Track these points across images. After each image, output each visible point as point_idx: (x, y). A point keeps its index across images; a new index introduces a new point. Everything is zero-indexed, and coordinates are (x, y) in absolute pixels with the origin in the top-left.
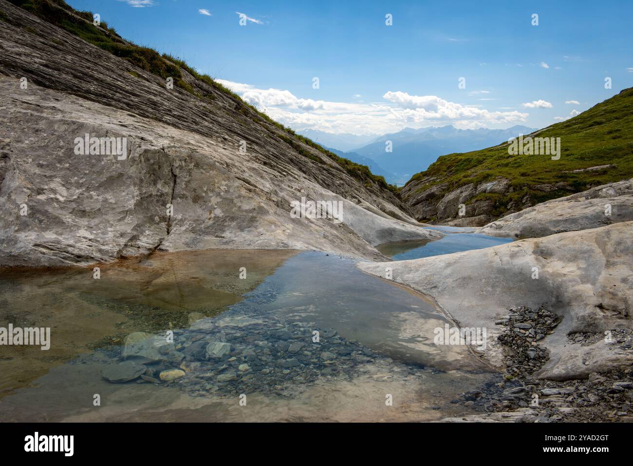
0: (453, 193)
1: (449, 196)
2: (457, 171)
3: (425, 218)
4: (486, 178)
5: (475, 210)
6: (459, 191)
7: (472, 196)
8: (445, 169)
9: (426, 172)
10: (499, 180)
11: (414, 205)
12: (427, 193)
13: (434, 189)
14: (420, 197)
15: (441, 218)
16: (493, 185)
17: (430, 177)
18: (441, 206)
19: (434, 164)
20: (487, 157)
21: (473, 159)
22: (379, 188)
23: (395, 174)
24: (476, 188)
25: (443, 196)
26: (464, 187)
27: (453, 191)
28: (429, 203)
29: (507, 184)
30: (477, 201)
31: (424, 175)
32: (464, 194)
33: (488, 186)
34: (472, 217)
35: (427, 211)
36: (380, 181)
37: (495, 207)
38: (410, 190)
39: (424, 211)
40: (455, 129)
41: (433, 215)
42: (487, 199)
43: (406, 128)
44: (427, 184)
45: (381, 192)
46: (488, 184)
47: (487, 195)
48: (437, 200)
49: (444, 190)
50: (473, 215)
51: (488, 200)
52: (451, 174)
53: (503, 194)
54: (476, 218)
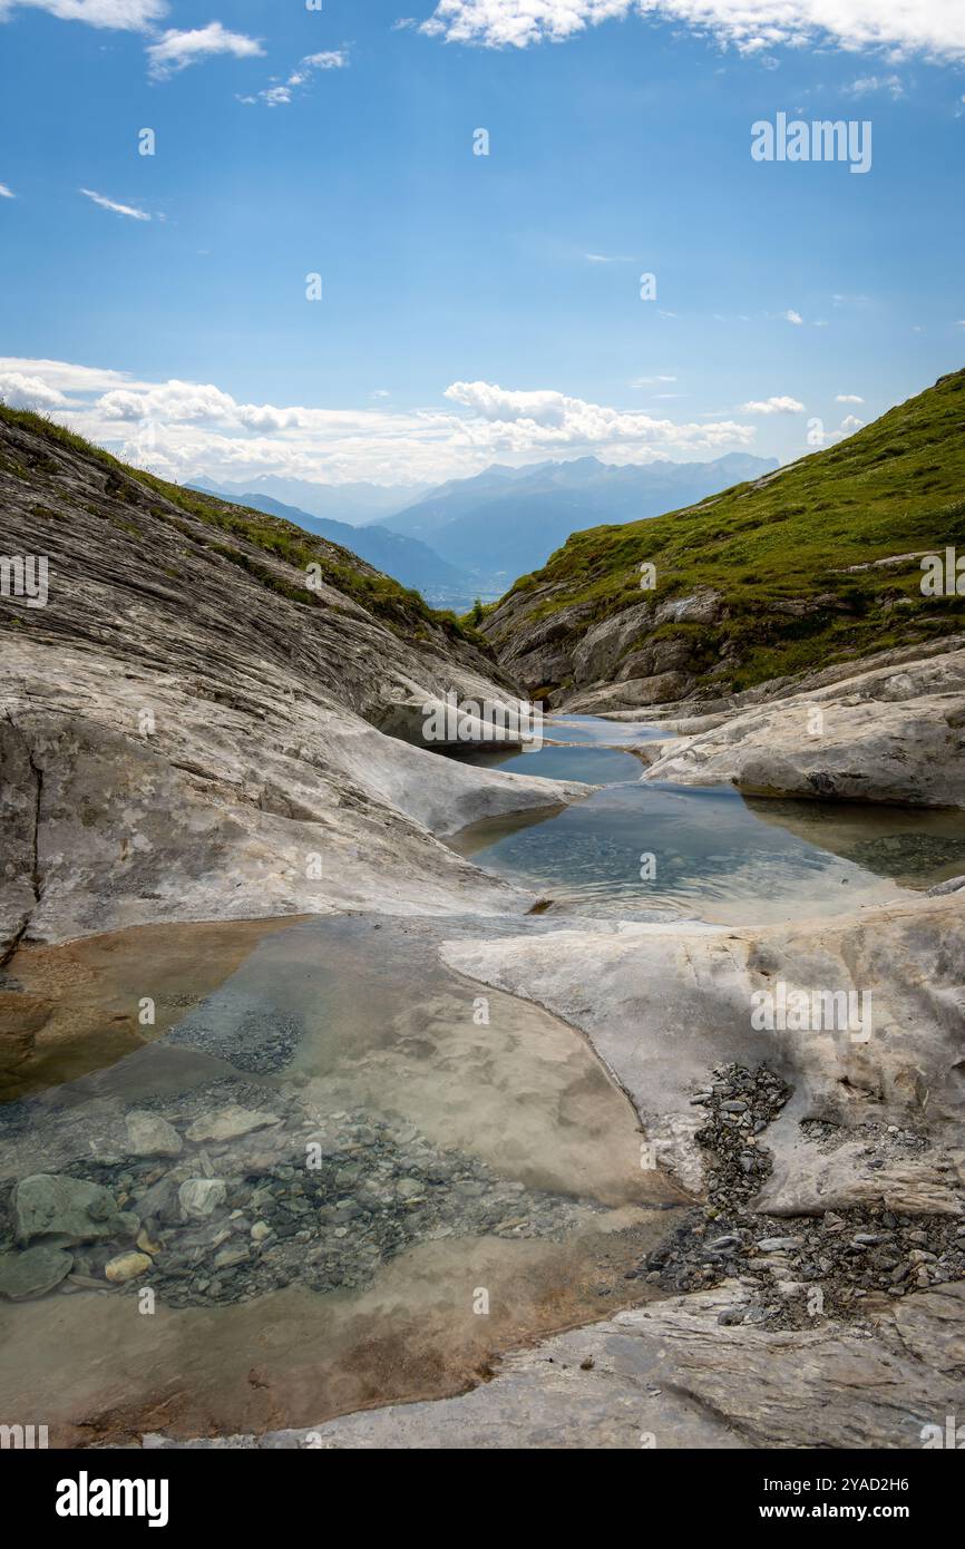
0: (606, 625)
1: (598, 632)
2: (610, 567)
3: (549, 680)
4: (674, 590)
5: (654, 662)
6: (617, 620)
7: (645, 631)
8: (585, 564)
9: (544, 571)
10: (700, 593)
11: (523, 653)
12: (550, 626)
13: (565, 617)
14: (533, 636)
15: (582, 681)
16: (689, 605)
17: (550, 584)
18: (581, 653)
19: (561, 553)
20: (671, 534)
21: (643, 540)
22: (446, 639)
23: (476, 572)
24: (652, 613)
25: (584, 632)
26: (628, 611)
27: (604, 620)
28: (555, 649)
29: (716, 602)
30: (656, 641)
31: (540, 580)
32: (629, 627)
33: (678, 607)
34: (648, 676)
35: (551, 667)
36: (448, 623)
37: (694, 653)
38: (511, 614)
39: (544, 666)
40: (603, 465)
41: (564, 675)
42: (678, 636)
43: (495, 466)
44: (548, 600)
45: (451, 647)
46: (678, 604)
47: (678, 627)
48: (571, 640)
49: (585, 618)
50: (651, 674)
51: (679, 638)
52: (599, 576)
53: (710, 624)
54: (657, 680)
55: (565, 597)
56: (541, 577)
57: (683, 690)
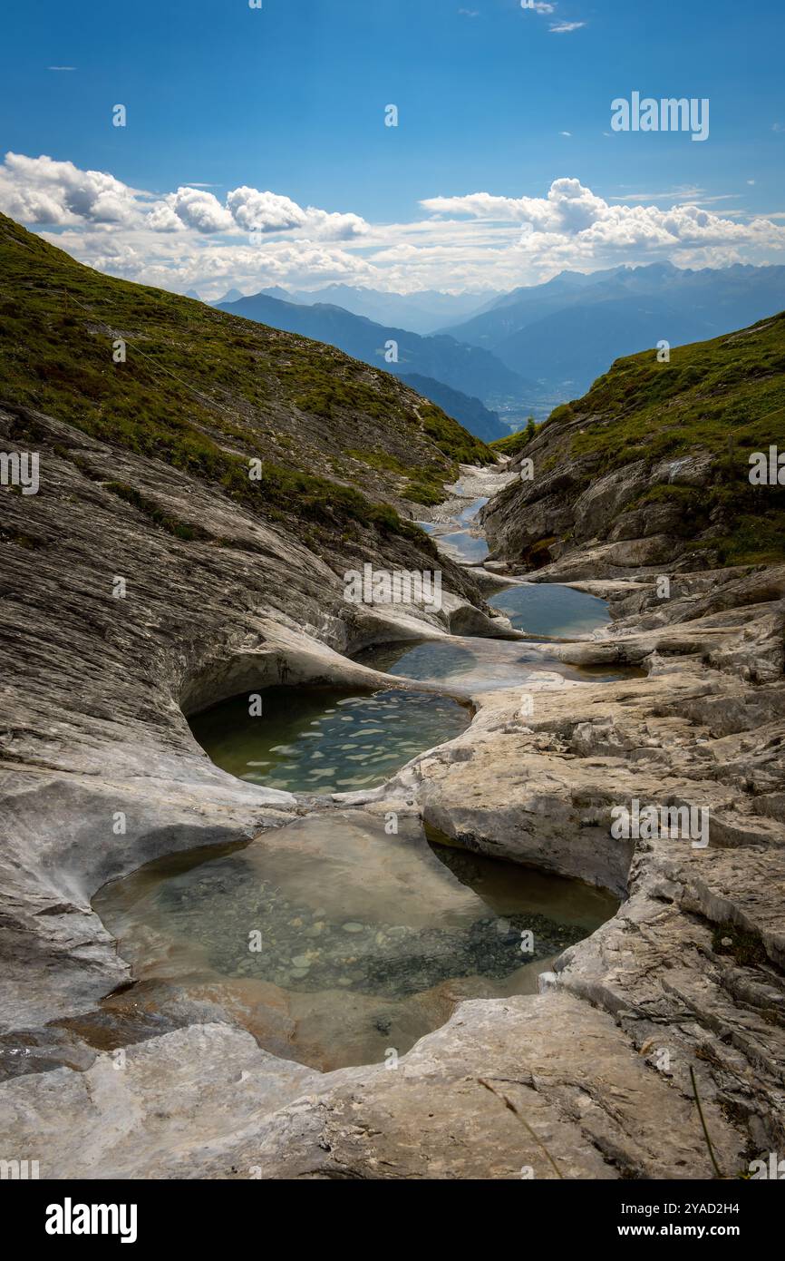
0: (605, 481)
1: (596, 488)
2: (646, 399)
3: (551, 532)
4: (671, 448)
5: (644, 523)
6: (614, 477)
7: (640, 491)
8: (621, 396)
9: (583, 400)
10: (696, 453)
11: (530, 502)
12: (555, 477)
13: (569, 469)
14: (540, 485)
15: (580, 536)
16: (683, 466)
17: (587, 415)
18: (581, 508)
19: (604, 379)
20: (710, 366)
21: (680, 372)
23: (541, 381)
24: (648, 472)
25: (587, 485)
26: (626, 468)
27: (603, 476)
28: (559, 501)
29: (710, 464)
30: (647, 503)
31: (576, 411)
32: (625, 485)
33: (672, 467)
34: (638, 538)
35: (554, 518)
37: (684, 517)
38: (546, 444)
39: (547, 517)
40: (678, 270)
41: (566, 528)
42: (669, 498)
43: (565, 273)
44: (582, 432)
46: (673, 465)
47: (671, 489)
48: (574, 492)
49: (589, 470)
50: (640, 536)
51: (669, 500)
52: (633, 409)
53: (700, 486)
54: (646, 543)
55: (599, 430)
56: (578, 407)
57: (672, 554)
